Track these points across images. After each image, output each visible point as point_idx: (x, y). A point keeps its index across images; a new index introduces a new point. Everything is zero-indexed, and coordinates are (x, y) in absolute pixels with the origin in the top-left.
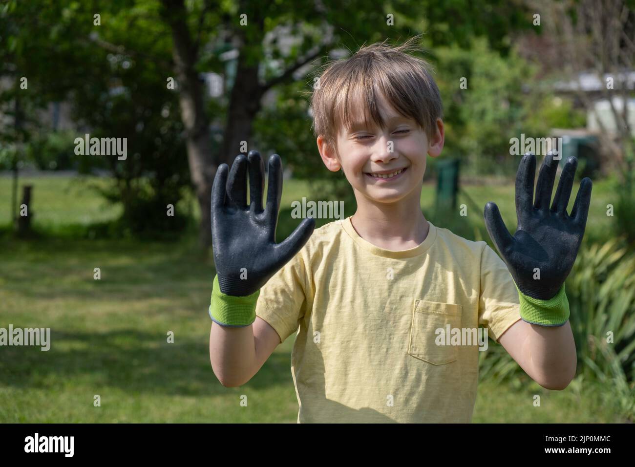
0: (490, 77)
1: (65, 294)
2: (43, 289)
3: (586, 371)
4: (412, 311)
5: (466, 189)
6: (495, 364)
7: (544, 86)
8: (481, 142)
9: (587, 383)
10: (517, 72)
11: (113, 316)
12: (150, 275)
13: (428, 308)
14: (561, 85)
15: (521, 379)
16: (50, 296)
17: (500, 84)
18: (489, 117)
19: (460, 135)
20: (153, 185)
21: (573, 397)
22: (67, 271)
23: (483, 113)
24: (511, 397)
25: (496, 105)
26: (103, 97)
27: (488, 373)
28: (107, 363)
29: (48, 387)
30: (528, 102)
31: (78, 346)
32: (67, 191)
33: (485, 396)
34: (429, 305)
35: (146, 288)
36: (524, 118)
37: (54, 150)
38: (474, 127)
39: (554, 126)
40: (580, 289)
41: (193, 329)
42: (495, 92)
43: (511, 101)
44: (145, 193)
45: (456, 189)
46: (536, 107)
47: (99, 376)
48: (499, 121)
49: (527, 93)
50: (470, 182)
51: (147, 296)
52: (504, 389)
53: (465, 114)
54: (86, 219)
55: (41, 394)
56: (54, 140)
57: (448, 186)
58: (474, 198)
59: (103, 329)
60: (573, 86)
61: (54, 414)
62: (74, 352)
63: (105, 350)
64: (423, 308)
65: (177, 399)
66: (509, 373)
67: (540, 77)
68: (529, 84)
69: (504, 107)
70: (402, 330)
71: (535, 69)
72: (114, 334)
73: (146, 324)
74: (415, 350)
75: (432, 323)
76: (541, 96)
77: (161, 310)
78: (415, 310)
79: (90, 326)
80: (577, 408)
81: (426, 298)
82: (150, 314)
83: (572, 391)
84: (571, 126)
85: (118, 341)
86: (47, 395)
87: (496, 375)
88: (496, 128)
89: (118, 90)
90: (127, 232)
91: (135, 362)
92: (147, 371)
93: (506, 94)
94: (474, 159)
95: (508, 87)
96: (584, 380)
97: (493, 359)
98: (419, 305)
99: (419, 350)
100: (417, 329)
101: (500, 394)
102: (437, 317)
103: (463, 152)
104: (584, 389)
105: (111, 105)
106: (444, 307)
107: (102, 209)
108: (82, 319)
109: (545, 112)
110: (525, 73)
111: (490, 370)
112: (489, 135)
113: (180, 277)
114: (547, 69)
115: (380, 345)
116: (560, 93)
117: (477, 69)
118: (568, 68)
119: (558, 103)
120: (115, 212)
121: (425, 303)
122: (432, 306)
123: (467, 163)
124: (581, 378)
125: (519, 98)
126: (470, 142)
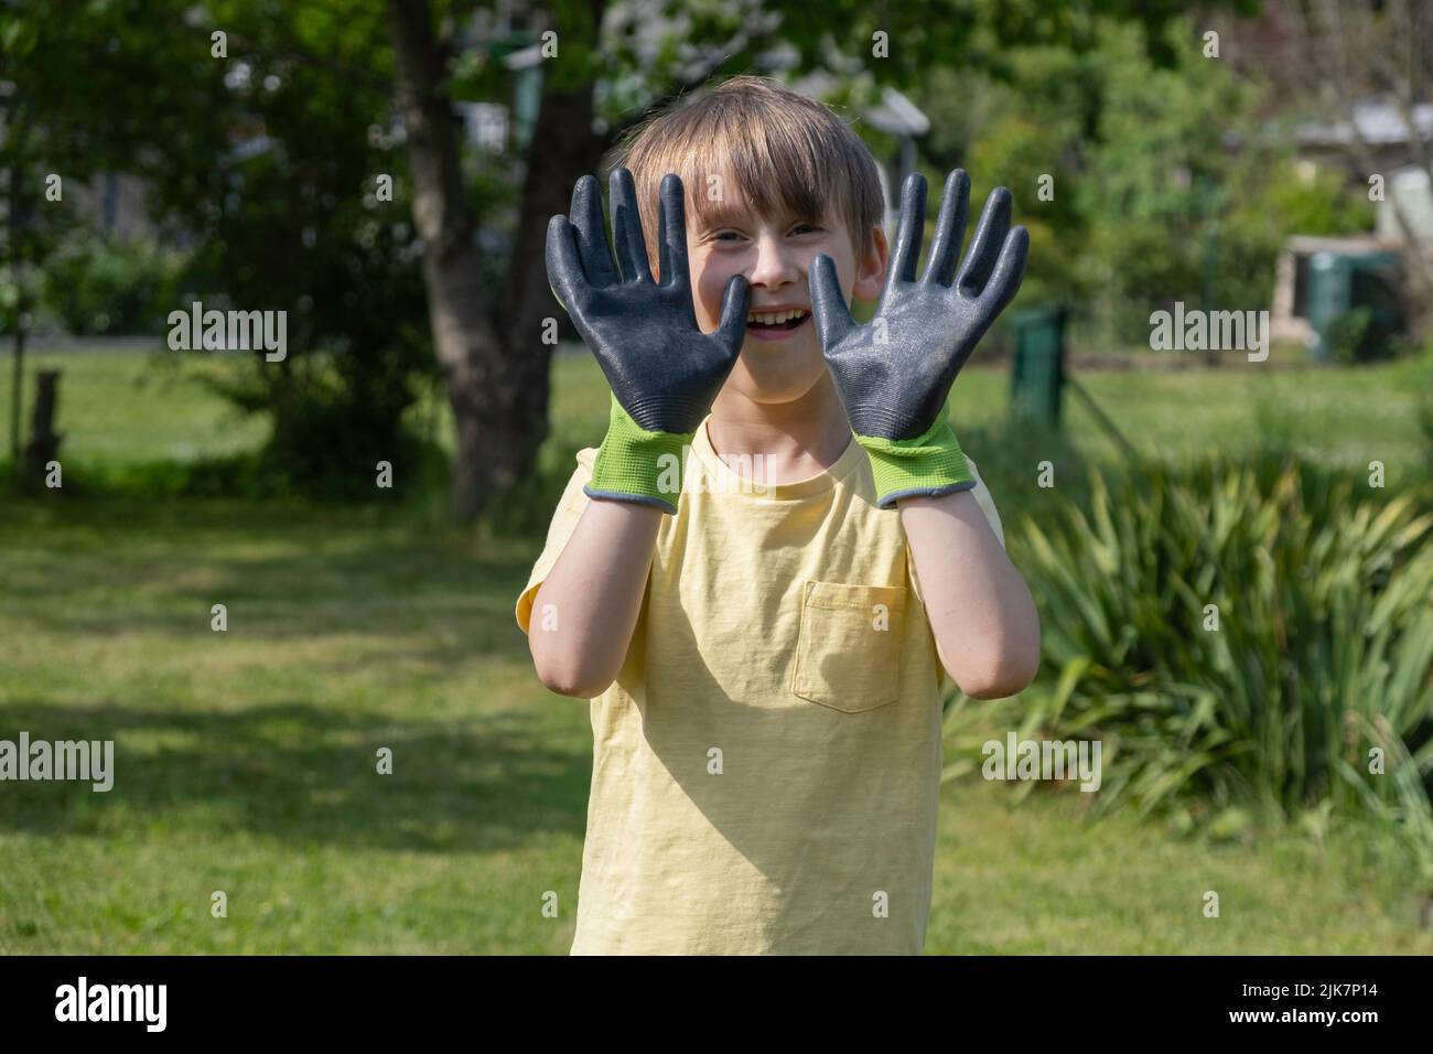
0: (1148, 113)
1: (140, 622)
2: (91, 614)
3: (1338, 789)
4: (800, 606)
5: (1084, 378)
6: (1135, 776)
7: (1273, 133)
8: (1122, 267)
9: (1339, 820)
10: (1208, 99)
11: (255, 672)
12: (336, 580)
13: (831, 598)
14: (1314, 132)
15: (1191, 811)
16: (106, 628)
17: (1170, 129)
18: (1144, 207)
19: (1074, 253)
20: (343, 372)
21: (1309, 849)
22: (145, 570)
23: (1129, 196)
24: (1170, 850)
25: (1159, 177)
26: (224, 160)
27: (1119, 797)
28: (243, 780)
29: (109, 833)
30: (1237, 170)
31: (176, 740)
32: (140, 383)
33: (1110, 850)
34: (835, 591)
35: (332, 608)
36: (1224, 212)
37: (104, 286)
38: (1107, 234)
39: (1294, 230)
40: (1328, 605)
41: (441, 703)
42: (1157, 147)
43: (1196, 170)
44: (325, 388)
45: (1059, 380)
46: (1253, 183)
47: (226, 809)
48: (1168, 218)
49: (1234, 150)
50: (1093, 364)
51: (333, 626)
52: (1155, 834)
53: (1085, 201)
54: (184, 452)
55: (93, 847)
56: (105, 264)
57: (1039, 370)
58: (1099, 400)
59: (232, 703)
60: (1342, 133)
61: (125, 892)
62: (166, 755)
63: (240, 751)
64: (822, 599)
65: (407, 858)
66: (1165, 796)
67: (1263, 114)
68: (1238, 129)
69: (1179, 181)
70: (779, 643)
71: (1252, 94)
72: (260, 715)
73: (331, 692)
74: (806, 684)
75: (841, 628)
76: (1266, 157)
77: (367, 659)
78: (806, 602)
79: (201, 696)
80: (1317, 873)
81: (829, 577)
82: (341, 668)
83: (1306, 834)
84: (1337, 230)
85: (268, 731)
86: (107, 851)
87: (1135, 800)
88: (1157, 233)
89: (256, 146)
90: (281, 480)
91: (310, 777)
92: (336, 797)
93: (1181, 152)
94: (1106, 308)
95: (1187, 135)
96: (1332, 812)
97: (1130, 765)
98: (813, 593)
99: (814, 685)
100: (809, 642)
101: (1145, 844)
102: (851, 614)
103: (1080, 290)
104: (1333, 832)
105: (238, 181)
106: (866, 594)
107: (221, 428)
108: (185, 680)
109: (1276, 195)
110: (1231, 103)
111: (1123, 790)
112: (1142, 250)
113: (410, 583)
114: (1281, 95)
115: (733, 675)
116: (1311, 150)
117: (1115, 94)
118: (1328, 92)
119: (1307, 172)
120: (255, 433)
121: (826, 586)
122: (840, 592)
123: (1086, 317)
124: (1326, 807)
125: (1214, 161)
126: (1096, 267)
